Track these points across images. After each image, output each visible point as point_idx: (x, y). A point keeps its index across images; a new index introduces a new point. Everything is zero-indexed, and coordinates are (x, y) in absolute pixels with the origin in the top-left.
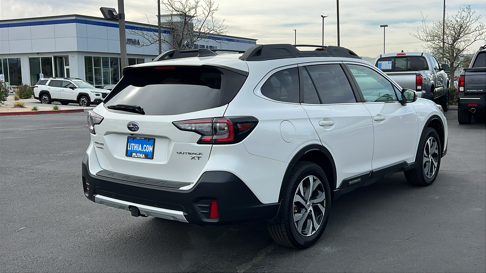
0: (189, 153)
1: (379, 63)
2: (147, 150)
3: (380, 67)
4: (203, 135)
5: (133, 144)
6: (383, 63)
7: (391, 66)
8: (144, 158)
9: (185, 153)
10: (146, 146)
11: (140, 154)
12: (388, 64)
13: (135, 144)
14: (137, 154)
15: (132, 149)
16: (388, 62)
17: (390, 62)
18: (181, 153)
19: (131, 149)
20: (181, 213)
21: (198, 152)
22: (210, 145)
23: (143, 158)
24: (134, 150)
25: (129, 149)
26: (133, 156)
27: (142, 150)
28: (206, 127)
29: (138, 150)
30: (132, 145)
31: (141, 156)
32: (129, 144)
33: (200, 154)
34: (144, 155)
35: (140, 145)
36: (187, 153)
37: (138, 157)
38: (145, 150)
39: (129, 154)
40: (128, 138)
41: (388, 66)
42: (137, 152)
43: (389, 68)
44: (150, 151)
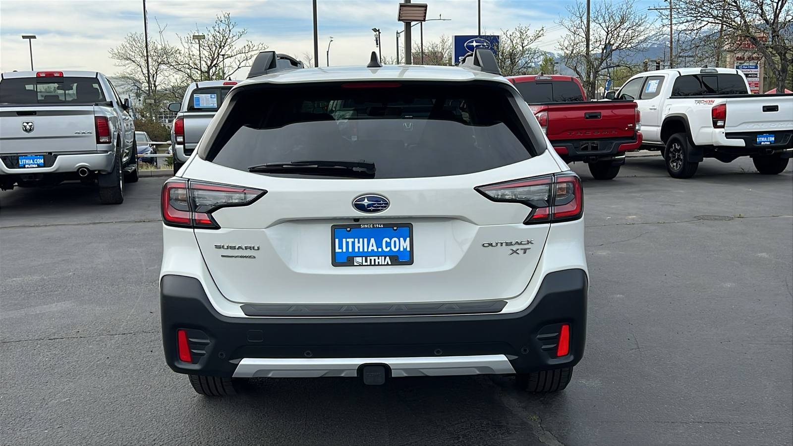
0: (507, 244)
1: (195, 97)
2: (395, 247)
3: (198, 103)
4: (534, 207)
5: (350, 240)
6: (203, 96)
7: (216, 102)
8: (390, 263)
9: (499, 244)
10: (391, 240)
11: (376, 258)
12: (210, 99)
13: (356, 240)
14: (368, 258)
15: (350, 250)
16: (209, 95)
17: (213, 96)
18: (491, 245)
19: (344, 250)
20: (502, 358)
21: (525, 241)
22: (547, 224)
23: (388, 264)
24: (356, 250)
25: (337, 250)
26: (355, 264)
27: (380, 250)
28: (539, 193)
29: (366, 250)
30: (347, 243)
31: (381, 260)
32: (337, 240)
33: (529, 242)
34: (388, 258)
35: (372, 240)
36: (504, 244)
37: (373, 263)
38: (389, 248)
39: (341, 260)
40: (334, 228)
41: (211, 102)
42: (365, 255)
43: (212, 105)
44: (402, 249)
